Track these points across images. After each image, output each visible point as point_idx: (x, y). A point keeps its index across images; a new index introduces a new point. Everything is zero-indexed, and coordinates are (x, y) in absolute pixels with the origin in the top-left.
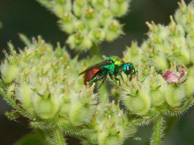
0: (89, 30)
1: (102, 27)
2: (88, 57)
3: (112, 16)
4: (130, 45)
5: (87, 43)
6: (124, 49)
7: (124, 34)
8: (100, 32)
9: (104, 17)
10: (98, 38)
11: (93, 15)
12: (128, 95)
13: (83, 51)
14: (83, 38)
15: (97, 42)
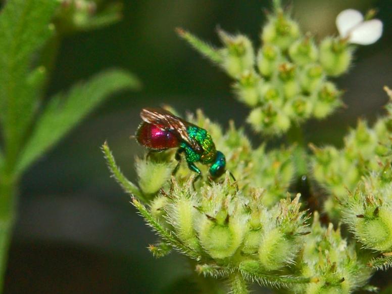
0: (285, 100)
1: (306, 93)
2: (283, 146)
3: (324, 76)
4: (355, 126)
5: (282, 123)
6: (345, 132)
7: (345, 106)
8: (304, 103)
9: (311, 77)
10: (300, 114)
11: (293, 74)
12: (361, 216)
13: (275, 137)
14: (275, 114)
15: (298, 119)
